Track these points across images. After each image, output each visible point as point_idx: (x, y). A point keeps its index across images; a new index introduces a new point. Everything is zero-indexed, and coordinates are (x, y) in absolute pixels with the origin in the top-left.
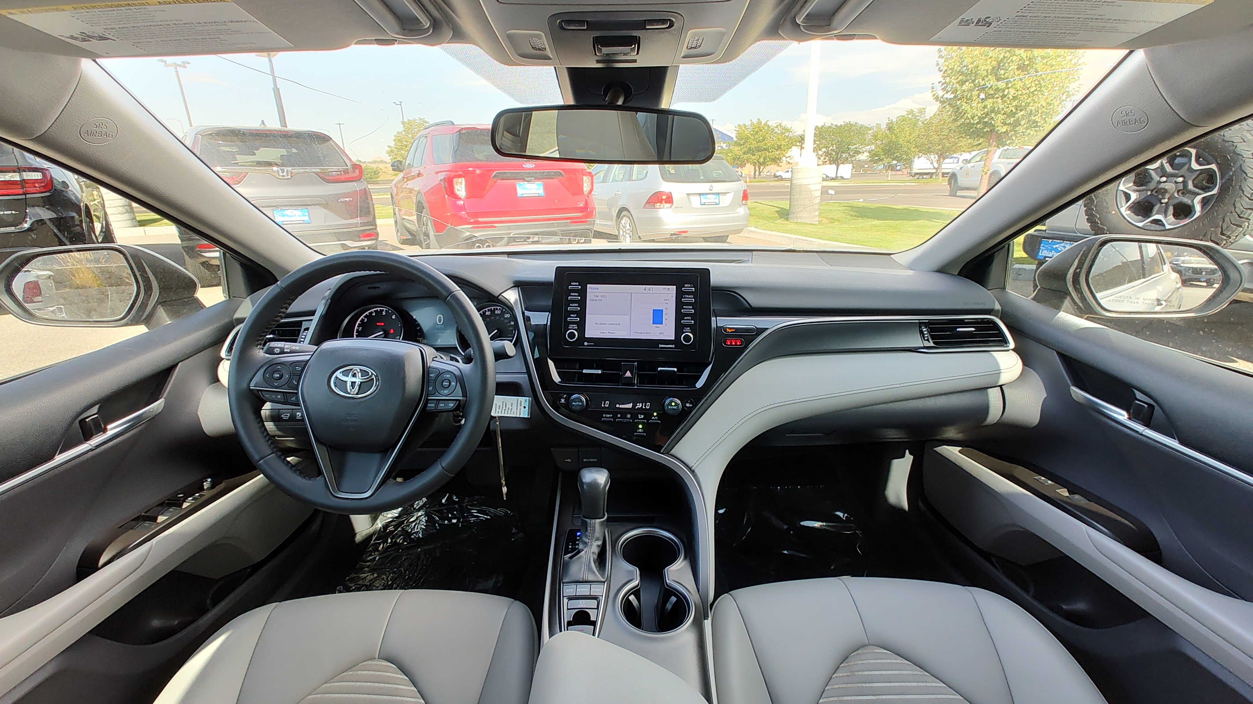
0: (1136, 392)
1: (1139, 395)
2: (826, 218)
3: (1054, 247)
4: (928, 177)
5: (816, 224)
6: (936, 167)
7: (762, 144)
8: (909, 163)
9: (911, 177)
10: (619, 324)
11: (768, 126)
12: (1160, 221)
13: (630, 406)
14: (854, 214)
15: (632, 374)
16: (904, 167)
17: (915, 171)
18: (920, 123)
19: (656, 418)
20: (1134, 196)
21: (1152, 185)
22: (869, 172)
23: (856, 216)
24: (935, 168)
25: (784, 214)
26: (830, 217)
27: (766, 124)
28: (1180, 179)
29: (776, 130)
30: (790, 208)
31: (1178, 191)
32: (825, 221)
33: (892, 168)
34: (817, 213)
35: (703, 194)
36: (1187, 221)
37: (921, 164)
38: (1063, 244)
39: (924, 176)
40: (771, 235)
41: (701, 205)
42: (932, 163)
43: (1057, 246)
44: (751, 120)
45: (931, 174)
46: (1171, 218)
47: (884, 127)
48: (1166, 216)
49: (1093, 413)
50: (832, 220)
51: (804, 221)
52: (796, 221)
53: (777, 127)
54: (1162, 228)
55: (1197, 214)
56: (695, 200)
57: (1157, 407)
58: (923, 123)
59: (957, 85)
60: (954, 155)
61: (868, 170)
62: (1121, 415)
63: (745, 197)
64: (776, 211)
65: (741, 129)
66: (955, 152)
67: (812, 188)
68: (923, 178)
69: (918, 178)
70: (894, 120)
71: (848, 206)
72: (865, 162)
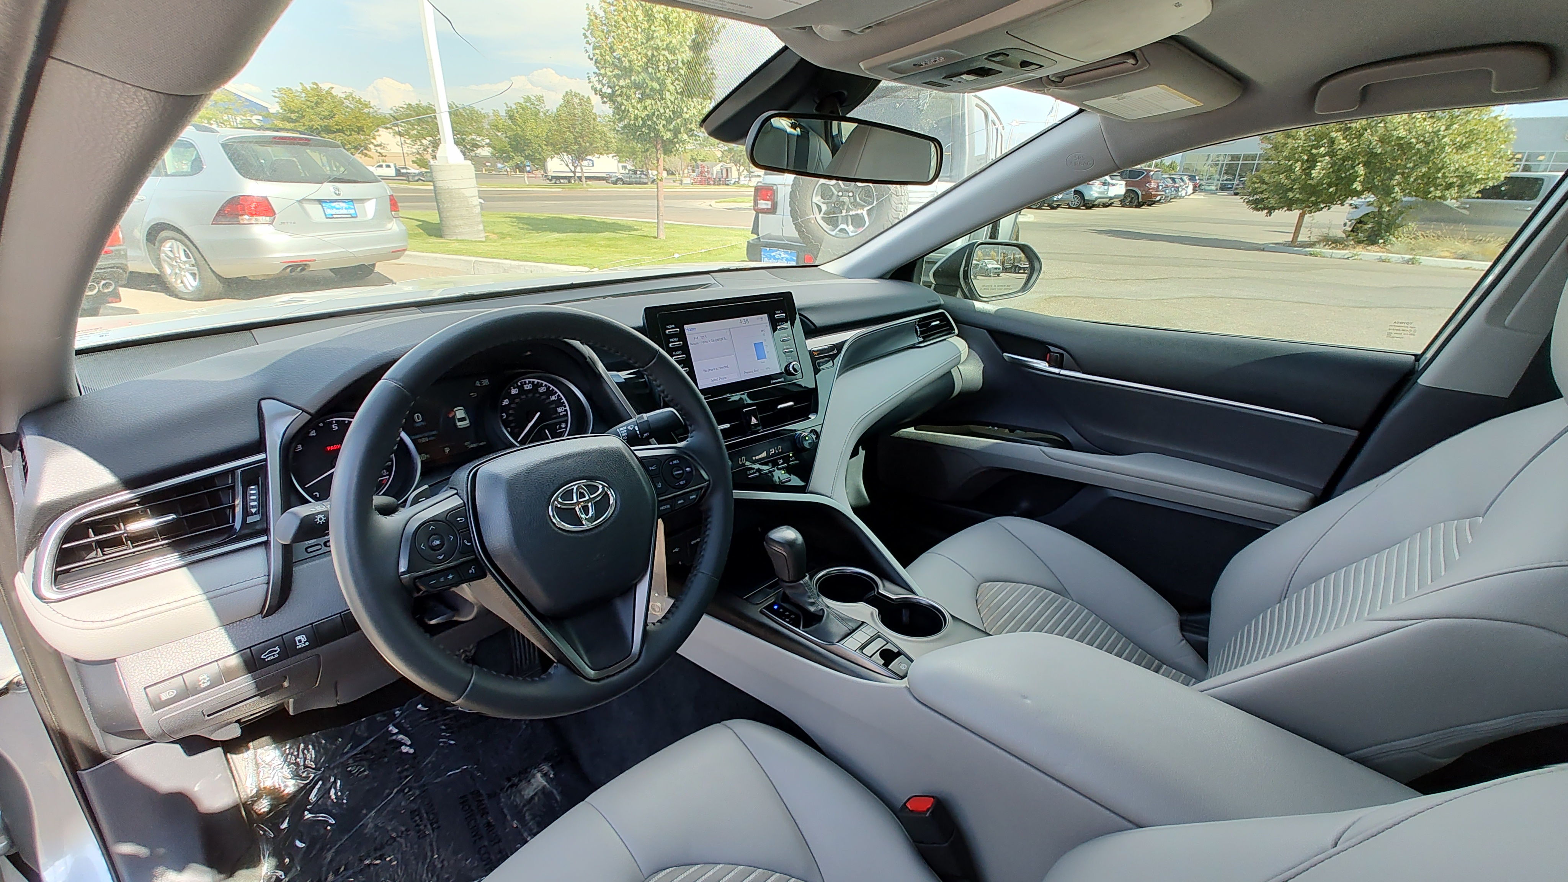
0: (1050, 347)
1: (1052, 348)
2: (494, 233)
3: (772, 254)
4: (566, 181)
5: (482, 242)
6: (573, 170)
7: (331, 122)
8: (541, 163)
9: (548, 181)
10: (727, 367)
11: (334, 97)
12: (845, 229)
13: (764, 454)
14: (525, 226)
15: (757, 420)
16: (535, 169)
17: (550, 174)
18: (541, 114)
19: (793, 458)
20: (824, 208)
21: (834, 199)
22: (494, 173)
23: (527, 229)
24: (572, 172)
25: (435, 231)
26: (498, 231)
27: (329, 93)
28: (851, 194)
29: (347, 103)
30: (441, 220)
31: (851, 203)
32: (492, 236)
33: (520, 168)
34: (481, 227)
35: (325, 201)
36: (862, 229)
37: (556, 165)
38: (778, 252)
39: (562, 181)
40: (436, 259)
41: (327, 218)
42: (567, 165)
43: (774, 254)
44: (301, 84)
45: (569, 179)
46: (851, 226)
47: (503, 113)
48: (848, 226)
49: (1023, 368)
50: (502, 236)
51: (467, 237)
52: (455, 238)
53: (347, 98)
54: (847, 235)
55: (867, 223)
56: (316, 211)
57: (1065, 354)
58: (545, 114)
59: (614, 79)
60: (589, 157)
61: (492, 170)
62: (1043, 365)
63: (394, 204)
64: (417, 226)
65: (285, 96)
66: (592, 154)
67: (468, 193)
68: (560, 183)
69: (555, 183)
70: (514, 107)
71: (513, 218)
72: (487, 159)
